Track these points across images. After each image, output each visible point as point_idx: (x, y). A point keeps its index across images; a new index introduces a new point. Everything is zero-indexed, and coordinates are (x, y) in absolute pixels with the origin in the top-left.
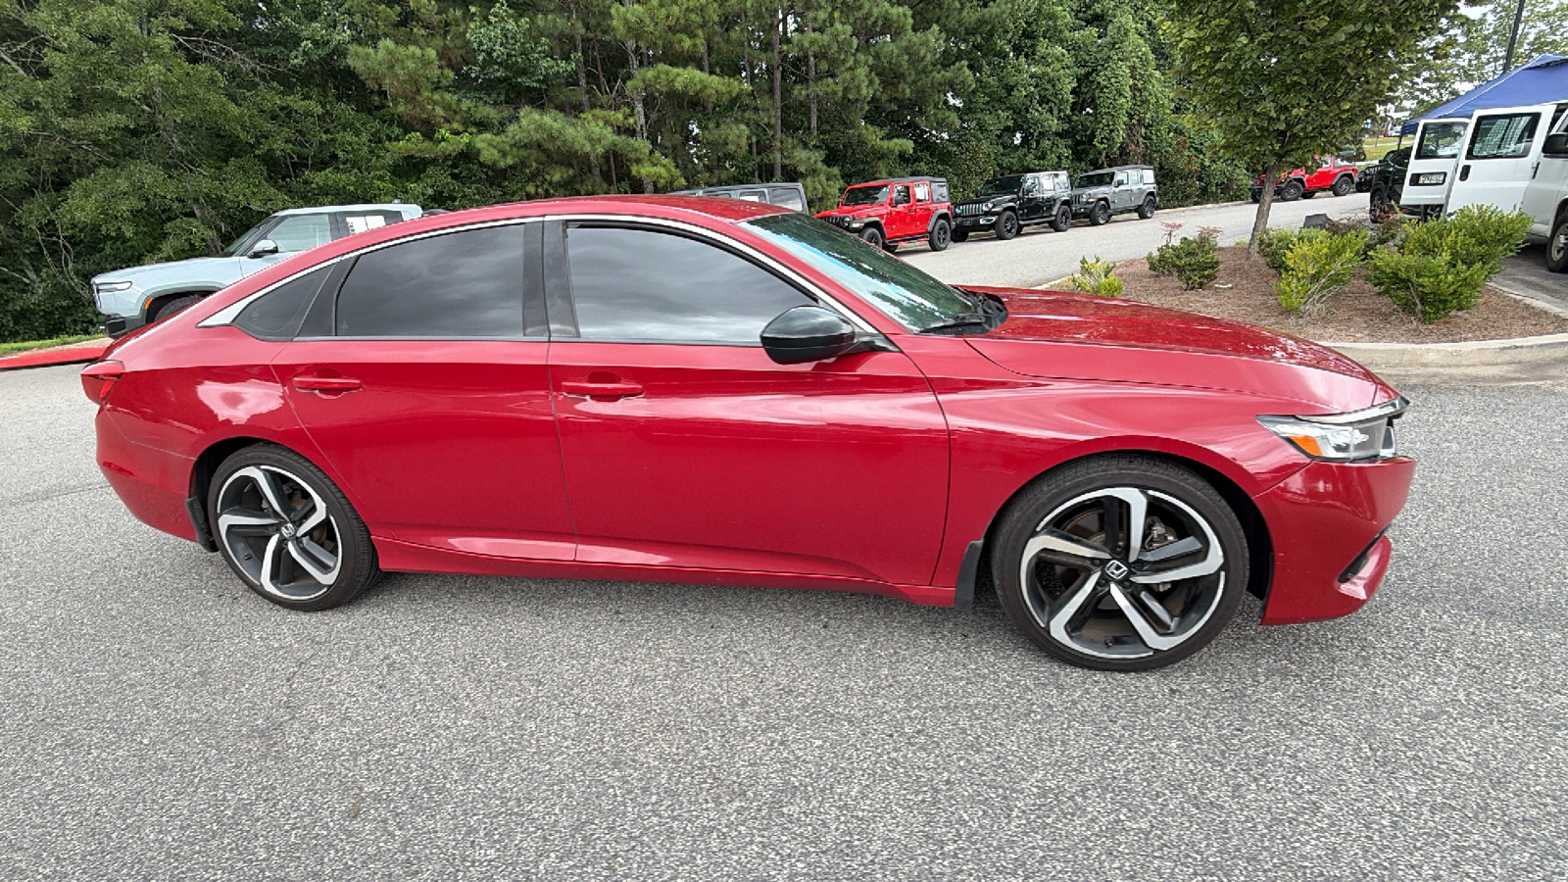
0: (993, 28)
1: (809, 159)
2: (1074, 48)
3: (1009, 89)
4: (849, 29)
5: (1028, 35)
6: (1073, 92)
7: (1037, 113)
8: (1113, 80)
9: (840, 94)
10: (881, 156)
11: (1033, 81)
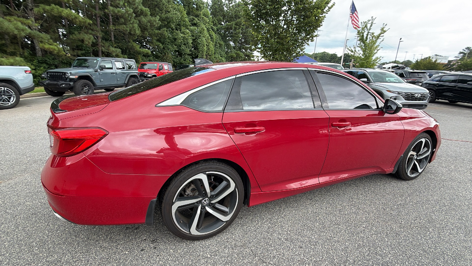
0: (170, 20)
1: (117, 51)
2: (191, 31)
3: (175, 39)
4: (132, 10)
5: (179, 25)
6: (192, 43)
7: (183, 47)
8: (202, 42)
9: (129, 31)
10: (139, 53)
11: (182, 38)
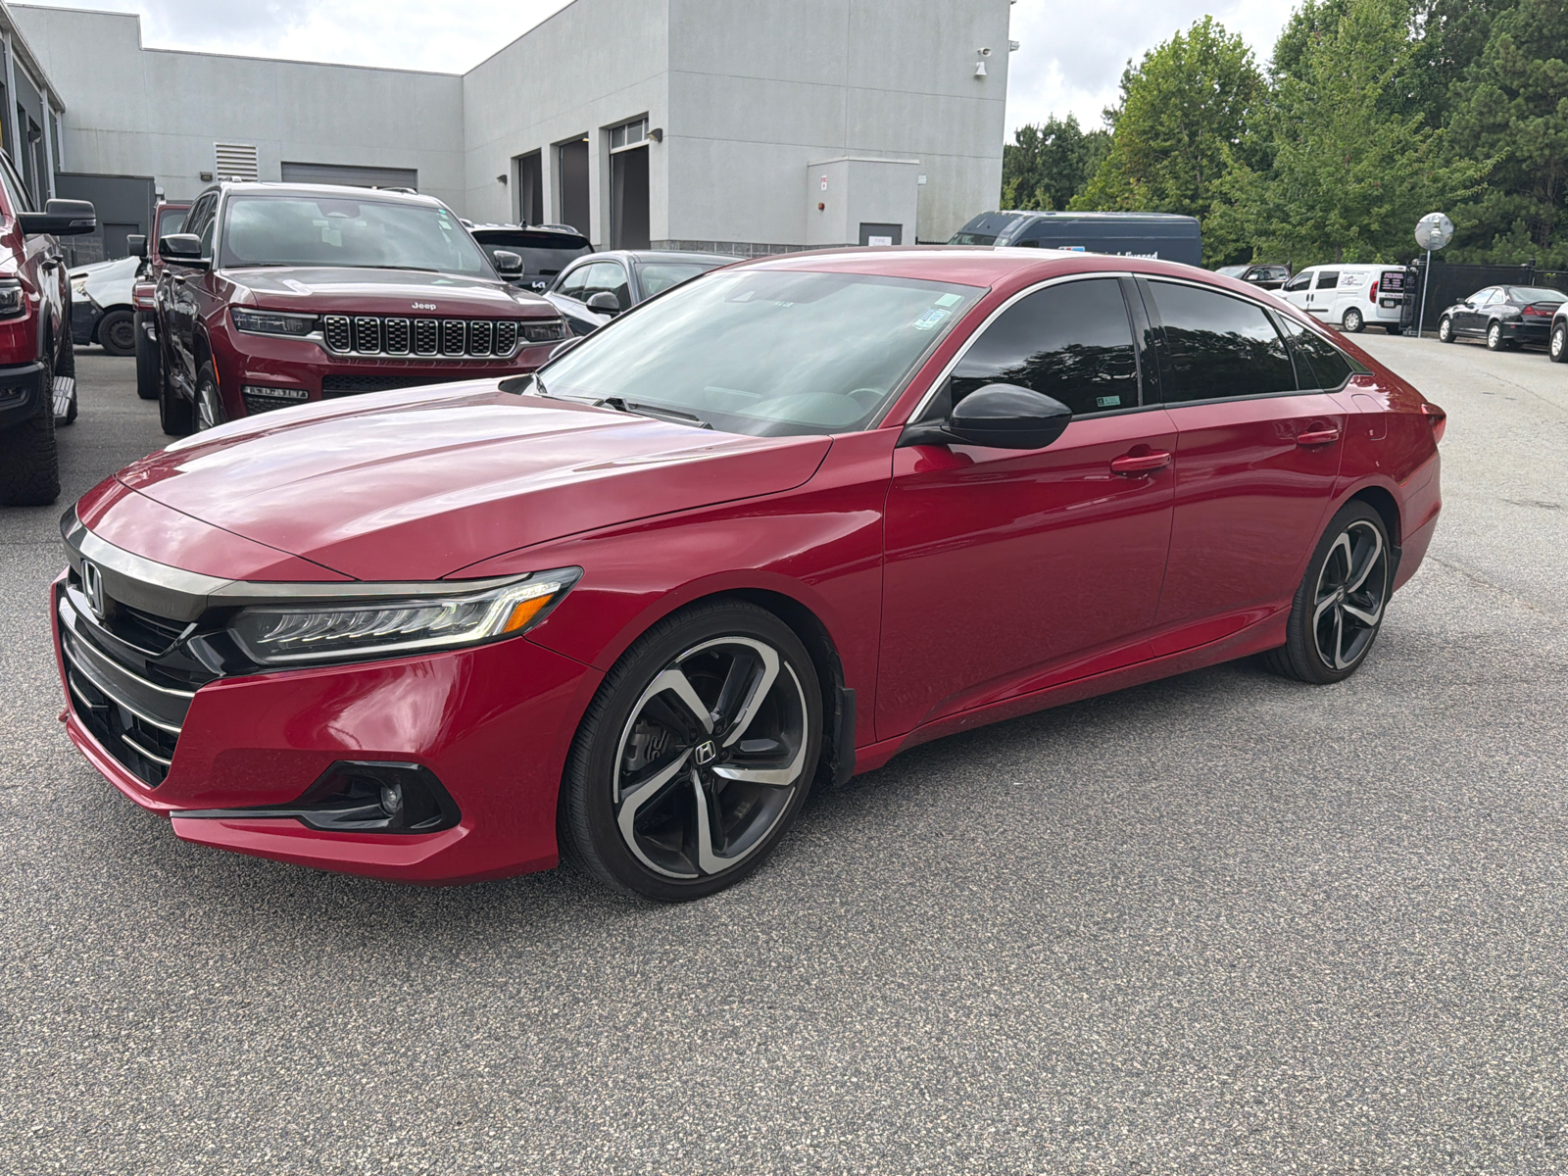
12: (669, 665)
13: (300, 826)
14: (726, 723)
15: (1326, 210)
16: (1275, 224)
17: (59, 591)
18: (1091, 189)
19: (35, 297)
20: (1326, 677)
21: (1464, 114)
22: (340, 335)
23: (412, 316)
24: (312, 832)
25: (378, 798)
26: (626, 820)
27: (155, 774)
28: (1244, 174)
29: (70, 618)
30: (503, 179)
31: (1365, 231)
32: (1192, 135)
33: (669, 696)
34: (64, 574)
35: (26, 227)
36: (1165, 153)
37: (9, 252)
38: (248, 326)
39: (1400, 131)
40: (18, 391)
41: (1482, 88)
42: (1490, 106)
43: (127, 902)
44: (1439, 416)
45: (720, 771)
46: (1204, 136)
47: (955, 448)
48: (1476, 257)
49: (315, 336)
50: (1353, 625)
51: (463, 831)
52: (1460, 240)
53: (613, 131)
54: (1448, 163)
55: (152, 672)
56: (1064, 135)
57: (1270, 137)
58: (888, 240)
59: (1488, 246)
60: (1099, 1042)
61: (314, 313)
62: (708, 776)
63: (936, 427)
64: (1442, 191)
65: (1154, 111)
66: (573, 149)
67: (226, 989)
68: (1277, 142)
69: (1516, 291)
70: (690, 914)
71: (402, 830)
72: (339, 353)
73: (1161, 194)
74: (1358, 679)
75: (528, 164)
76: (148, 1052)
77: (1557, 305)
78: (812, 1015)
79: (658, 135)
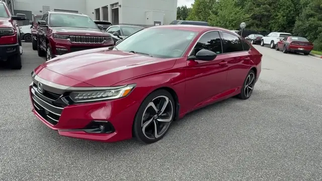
12: (151, 101)
13: (84, 132)
14: (160, 111)
15: (227, 22)
16: (218, 24)
17: (31, 87)
18: (189, 17)
19: (16, 31)
20: (246, 98)
21: (247, 7)
22: (73, 39)
23: (86, 36)
24: (87, 133)
25: (99, 127)
26: (143, 130)
27: (54, 123)
28: (214, 16)
29: (33, 92)
30: (93, 13)
31: (232, 25)
32: (205, 9)
33: (151, 107)
34: (32, 84)
35: (13, 19)
36: (201, 12)
37: (10, 23)
38: (56, 37)
39: (238, 9)
40: (14, 49)
41: (250, 3)
42: (251, 6)
43: (49, 147)
44: (261, 55)
45: (158, 120)
46: (207, 10)
47: (196, 61)
48: (248, 29)
49: (69, 39)
50: (250, 89)
51: (115, 133)
52: (247, 27)
53: (112, 5)
54: (244, 14)
55: (53, 103)
56: (185, 9)
57: (217, 10)
58: (159, 24)
59: (250, 28)
60: (232, 167)
61: (68, 35)
62: (156, 120)
63: (193, 57)
64: (244, 19)
65: (199, 5)
66: (105, 8)
67: (72, 164)
68: (218, 10)
69: (256, 35)
70: (154, 145)
71: (104, 133)
72: (73, 42)
73: (200, 19)
74: (250, 98)
75: (97, 11)
76: (60, 178)
77: (262, 37)
78: (181, 164)
79: (120, 6)
